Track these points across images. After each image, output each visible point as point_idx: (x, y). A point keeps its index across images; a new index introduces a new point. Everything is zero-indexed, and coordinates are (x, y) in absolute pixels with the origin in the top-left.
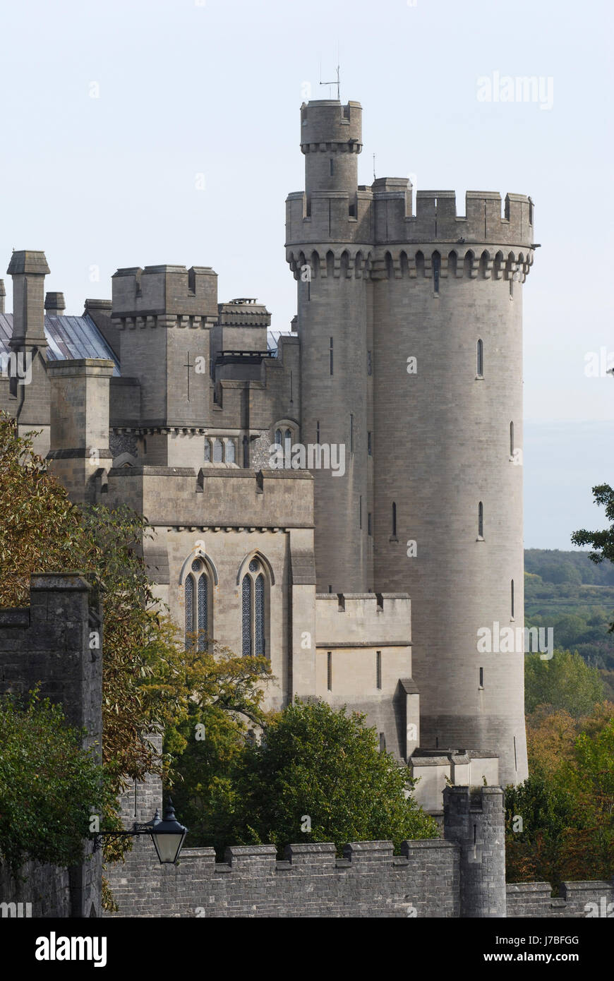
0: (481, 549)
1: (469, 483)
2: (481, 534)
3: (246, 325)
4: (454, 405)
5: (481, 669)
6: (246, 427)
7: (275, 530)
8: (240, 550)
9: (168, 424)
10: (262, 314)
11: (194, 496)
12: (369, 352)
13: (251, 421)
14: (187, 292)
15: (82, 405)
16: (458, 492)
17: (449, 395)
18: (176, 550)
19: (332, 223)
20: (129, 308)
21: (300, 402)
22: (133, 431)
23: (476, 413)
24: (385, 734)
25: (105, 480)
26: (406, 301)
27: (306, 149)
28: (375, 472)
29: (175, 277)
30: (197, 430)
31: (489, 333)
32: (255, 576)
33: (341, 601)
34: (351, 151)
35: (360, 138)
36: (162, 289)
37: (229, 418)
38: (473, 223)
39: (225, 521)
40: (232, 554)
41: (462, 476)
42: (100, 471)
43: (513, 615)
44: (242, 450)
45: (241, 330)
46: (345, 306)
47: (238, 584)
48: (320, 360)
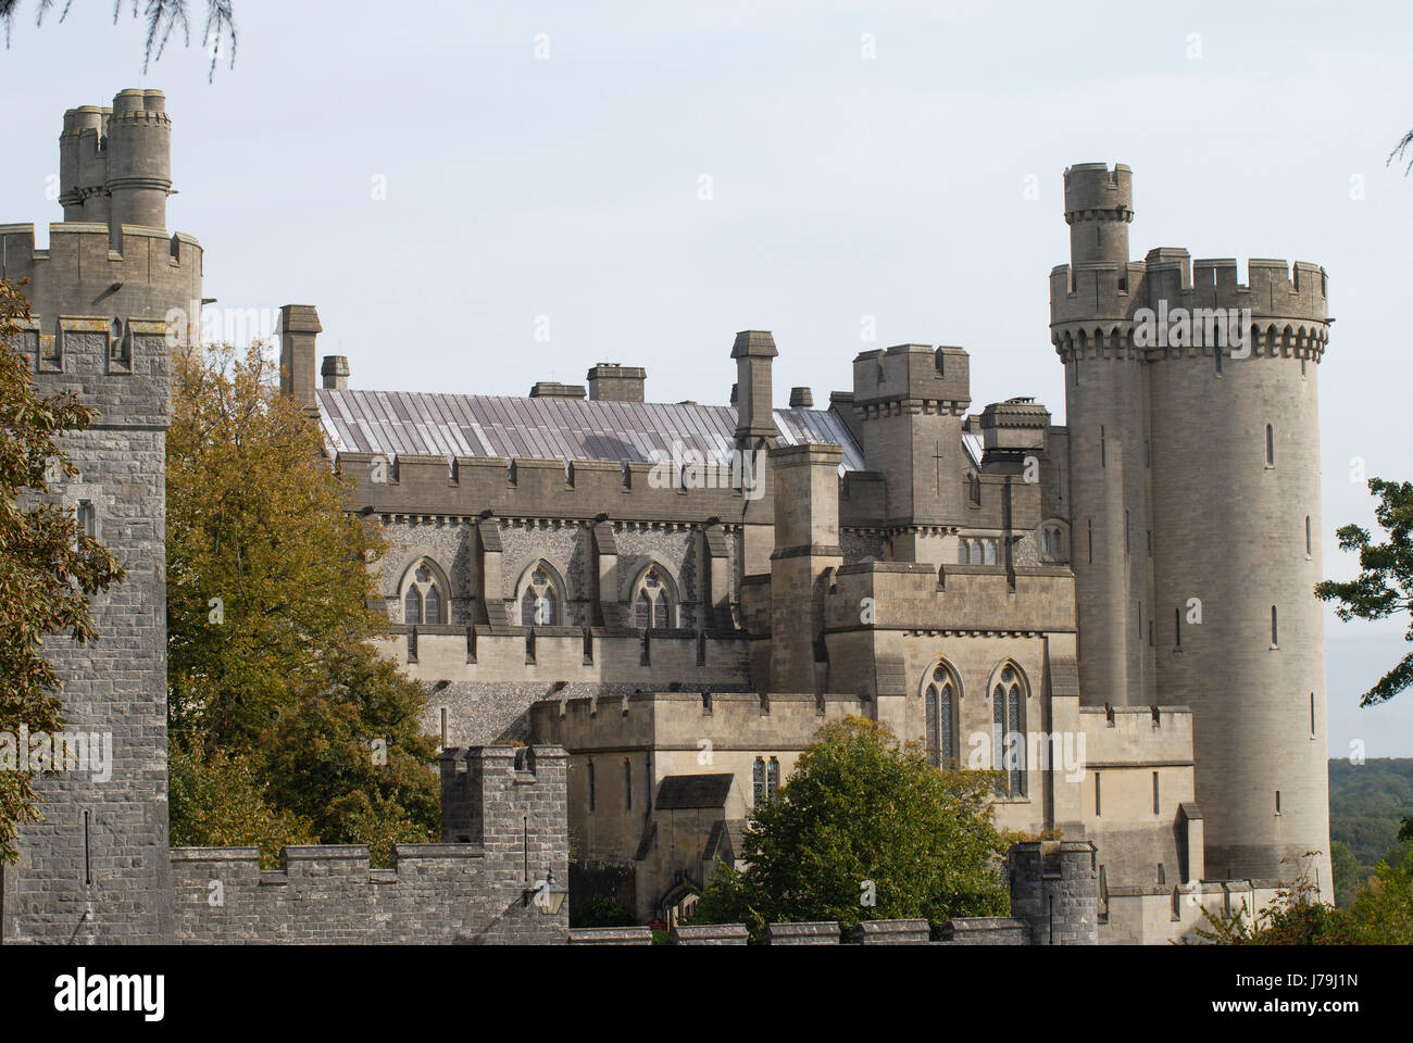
0: (1276, 659)
1: (1260, 585)
2: (1275, 641)
3: (1024, 427)
4: (1240, 498)
5: (1278, 793)
6: (1008, 527)
7: (1030, 634)
8: (990, 657)
9: (915, 521)
10: (1042, 414)
11: (933, 596)
12: (1146, 442)
13: (1013, 520)
14: (934, 373)
15: (807, 496)
16: (1248, 594)
17: (1235, 487)
18: (914, 657)
19: (1100, 298)
20: (872, 395)
21: (1070, 499)
22: (878, 531)
23: (1266, 506)
24: (1164, 865)
25: (833, 580)
26: (1185, 383)
27: (1071, 218)
28: (1155, 576)
29: (921, 357)
30: (949, 528)
31: (1279, 416)
32: (1008, 687)
33: (1110, 716)
34: (1120, 219)
35: (1131, 204)
36: (906, 371)
37: (988, 517)
38: (1257, 295)
39: (971, 624)
40: (980, 662)
41: (1252, 577)
42: (828, 570)
43: (1313, 732)
44: (1004, 553)
45: (1018, 431)
46: (1118, 389)
47: (988, 696)
48: (1090, 450)
